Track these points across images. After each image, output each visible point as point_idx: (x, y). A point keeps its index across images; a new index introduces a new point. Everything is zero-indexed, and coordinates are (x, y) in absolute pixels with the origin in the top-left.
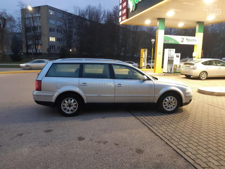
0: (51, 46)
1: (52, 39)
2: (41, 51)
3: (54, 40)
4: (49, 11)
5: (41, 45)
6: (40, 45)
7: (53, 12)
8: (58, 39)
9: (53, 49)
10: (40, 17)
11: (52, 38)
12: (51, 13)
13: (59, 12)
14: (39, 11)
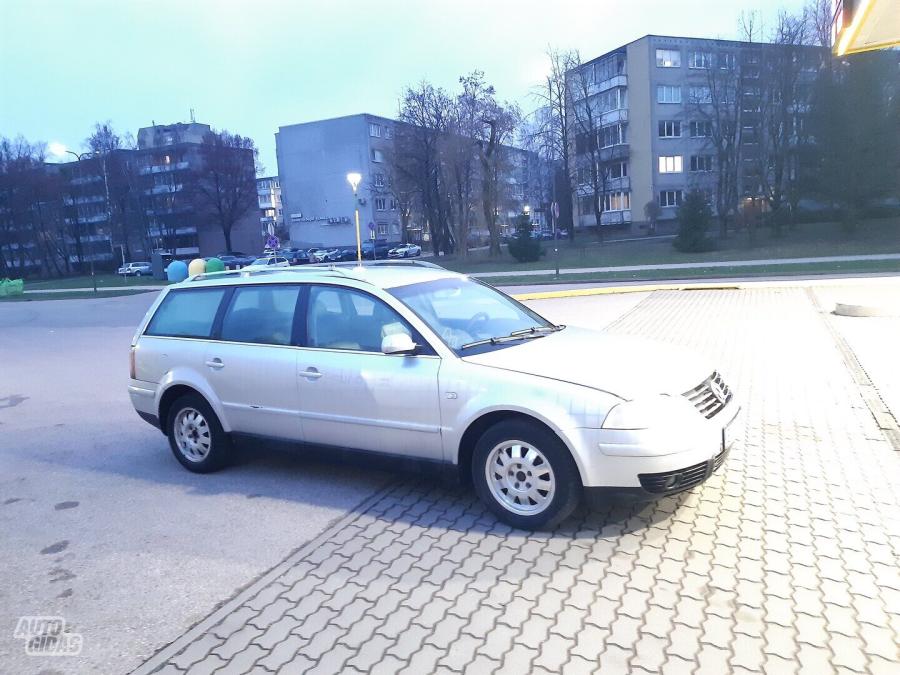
0: (663, 194)
1: (671, 165)
2: (627, 217)
3: (679, 168)
4: (660, 54)
5: (626, 194)
6: (622, 194)
7: (675, 56)
8: (693, 159)
9: (671, 203)
10: (623, 89)
11: (670, 159)
12: (668, 64)
13: (701, 50)
14: (620, 64)
